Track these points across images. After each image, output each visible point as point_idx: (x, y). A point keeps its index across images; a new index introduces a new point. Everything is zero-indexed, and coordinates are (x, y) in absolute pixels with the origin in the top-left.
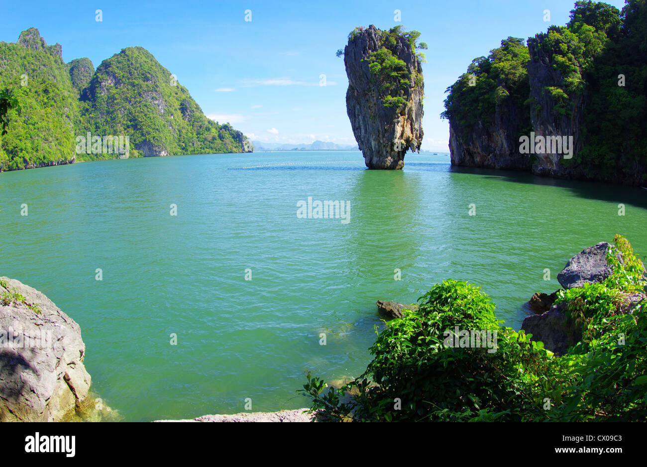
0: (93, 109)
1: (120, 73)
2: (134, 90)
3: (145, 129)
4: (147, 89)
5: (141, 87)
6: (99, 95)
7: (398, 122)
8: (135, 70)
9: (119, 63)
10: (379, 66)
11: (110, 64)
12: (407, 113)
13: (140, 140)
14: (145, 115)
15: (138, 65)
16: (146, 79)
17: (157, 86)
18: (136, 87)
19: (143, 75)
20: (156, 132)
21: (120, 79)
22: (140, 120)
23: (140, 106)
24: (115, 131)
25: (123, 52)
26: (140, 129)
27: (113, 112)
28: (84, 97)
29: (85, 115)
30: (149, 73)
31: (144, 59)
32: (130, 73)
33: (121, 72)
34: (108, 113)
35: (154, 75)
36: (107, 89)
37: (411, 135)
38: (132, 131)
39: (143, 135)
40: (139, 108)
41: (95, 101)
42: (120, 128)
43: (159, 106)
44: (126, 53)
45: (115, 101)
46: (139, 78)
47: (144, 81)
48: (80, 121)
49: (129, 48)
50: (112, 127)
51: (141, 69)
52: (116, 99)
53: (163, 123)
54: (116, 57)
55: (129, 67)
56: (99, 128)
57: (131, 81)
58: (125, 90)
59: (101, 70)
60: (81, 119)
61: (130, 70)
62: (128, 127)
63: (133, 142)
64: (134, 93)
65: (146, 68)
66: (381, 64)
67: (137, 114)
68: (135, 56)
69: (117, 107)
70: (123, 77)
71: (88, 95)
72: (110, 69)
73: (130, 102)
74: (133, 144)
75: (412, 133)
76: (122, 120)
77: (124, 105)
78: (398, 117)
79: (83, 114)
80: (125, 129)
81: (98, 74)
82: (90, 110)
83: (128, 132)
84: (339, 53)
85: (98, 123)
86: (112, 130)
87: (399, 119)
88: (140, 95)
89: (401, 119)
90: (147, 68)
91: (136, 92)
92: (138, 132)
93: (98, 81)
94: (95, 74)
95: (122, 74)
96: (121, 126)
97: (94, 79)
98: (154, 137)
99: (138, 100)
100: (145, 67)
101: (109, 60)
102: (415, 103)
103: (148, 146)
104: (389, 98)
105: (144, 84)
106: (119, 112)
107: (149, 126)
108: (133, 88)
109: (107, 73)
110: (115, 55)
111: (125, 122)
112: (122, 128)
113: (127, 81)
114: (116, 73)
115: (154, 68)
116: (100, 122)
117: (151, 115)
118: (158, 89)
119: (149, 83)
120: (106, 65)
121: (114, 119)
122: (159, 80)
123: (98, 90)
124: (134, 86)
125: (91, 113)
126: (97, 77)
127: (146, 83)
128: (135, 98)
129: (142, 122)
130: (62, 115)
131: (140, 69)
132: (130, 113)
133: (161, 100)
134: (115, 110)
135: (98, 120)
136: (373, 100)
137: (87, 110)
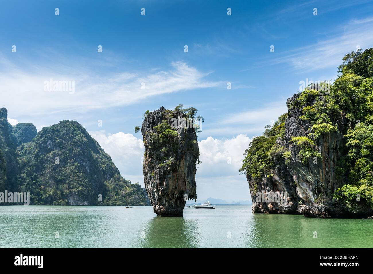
12: (179, 170)
75: (185, 185)
78: (170, 174)
84: (137, 129)
89: (173, 175)
102: (187, 162)
136: (154, 162)
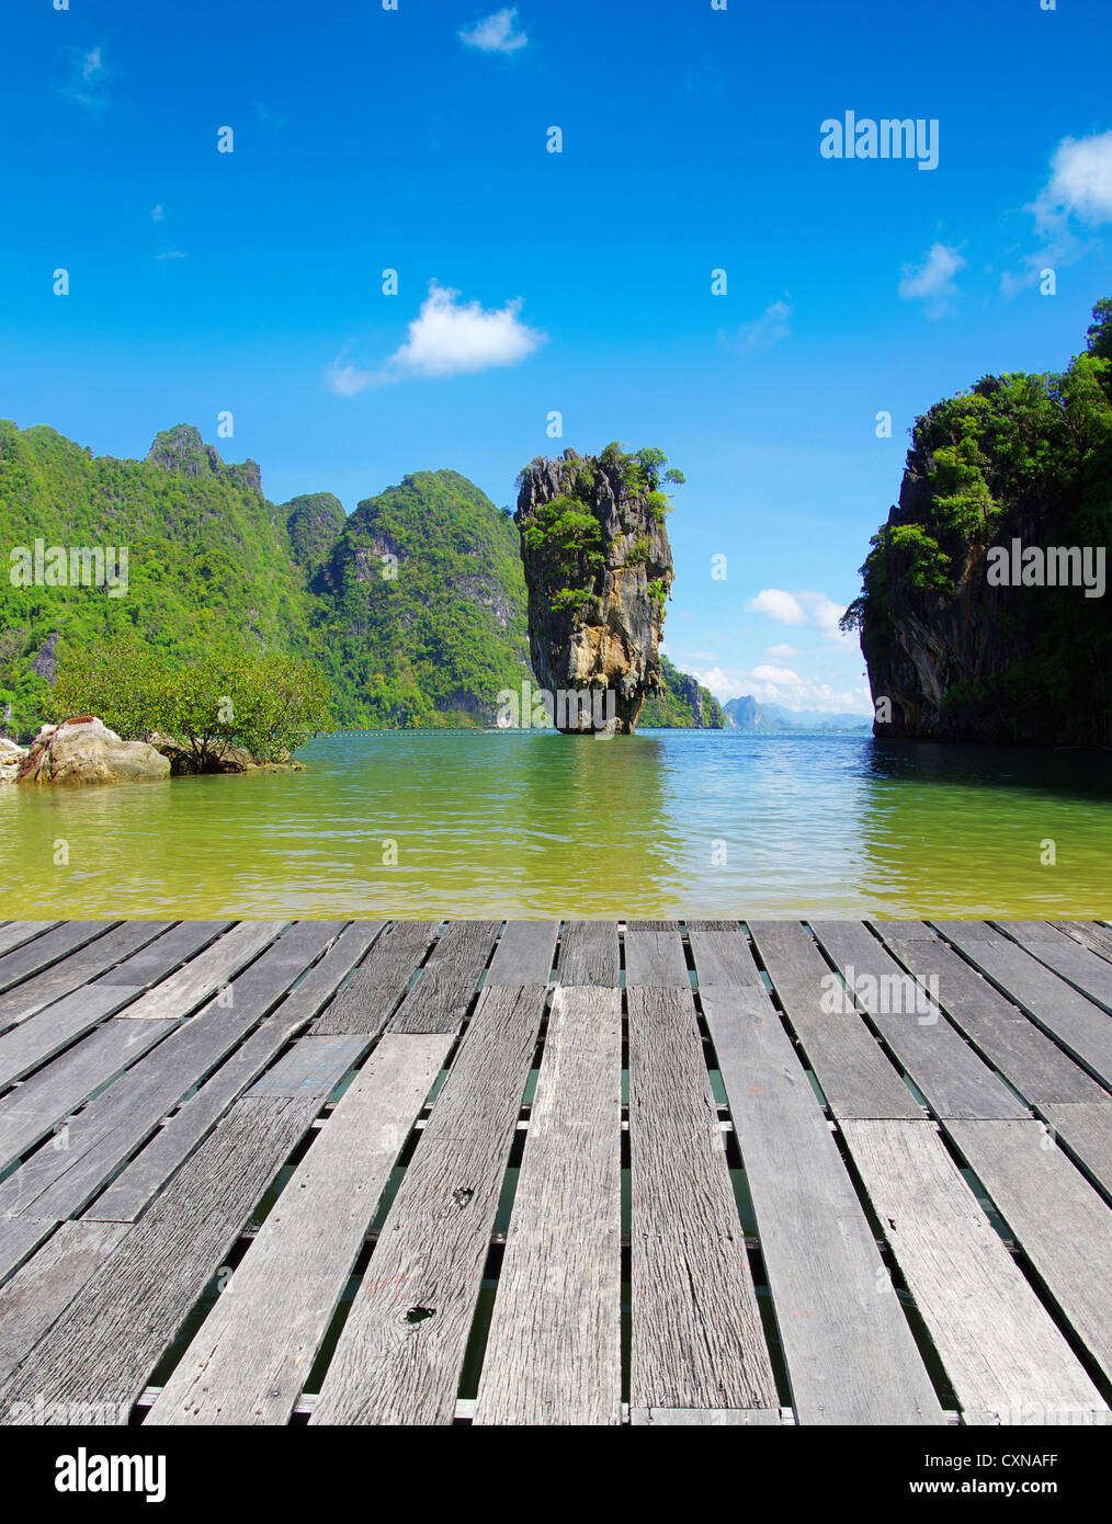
0: (338, 613)
1: (401, 533)
2: (435, 573)
3: (461, 664)
4: (465, 570)
5: (452, 566)
6: (350, 582)
7: (579, 641)
8: (437, 525)
9: (399, 508)
10: (542, 535)
11: (378, 509)
12: (605, 619)
13: (449, 688)
14: (462, 631)
15: (444, 515)
16: (465, 548)
17: (490, 565)
18: (439, 565)
19: (456, 536)
20: (486, 672)
21: (402, 547)
22: (448, 641)
23: (449, 610)
24: (388, 665)
25: (408, 482)
26: (449, 663)
27: (385, 621)
28: (317, 586)
29: (318, 625)
30: (470, 533)
31: (460, 499)
32: (426, 533)
33: (403, 529)
34: (374, 622)
35: (482, 537)
36: (370, 569)
37: (624, 665)
38: (429, 667)
39: (455, 677)
40: (446, 615)
41: (342, 594)
42: (400, 658)
43: (495, 610)
44: (415, 486)
45: (390, 597)
46: (447, 544)
47: (459, 552)
48: (307, 640)
49: (422, 474)
50: (383, 656)
51: (453, 524)
52: (392, 592)
53: (506, 649)
54: (391, 494)
55: (422, 518)
56: (352, 657)
57: (426, 550)
58: (414, 570)
59: (354, 523)
60: (309, 634)
61: (424, 526)
62: (421, 657)
63: (432, 692)
64: (436, 579)
65: (463, 520)
66: (545, 532)
67: (442, 628)
68: (436, 492)
69: (393, 611)
70: (409, 541)
71: (329, 580)
72: (378, 521)
73: (426, 599)
74: (432, 696)
75: (628, 659)
76: (406, 641)
77: (411, 606)
78: (580, 630)
79: (315, 624)
80: (413, 662)
81: (348, 533)
82: (331, 615)
83: (420, 668)
85: (350, 645)
86: (382, 662)
87: (583, 634)
88: (449, 583)
89: (588, 634)
90: (467, 521)
91: (439, 576)
92: (443, 669)
93: (348, 550)
94: (343, 533)
95: (405, 535)
96: (405, 655)
97: (339, 545)
98: (481, 684)
99: (446, 595)
100: (460, 519)
101: (374, 502)
102: (627, 599)
103: (467, 703)
104: (566, 593)
105: (459, 560)
106: (399, 621)
107: (471, 658)
108: (434, 569)
109: (370, 530)
110: (391, 489)
111: (412, 646)
112: (406, 660)
113: (419, 550)
114: (390, 532)
115: (483, 520)
116: (354, 644)
117: (476, 632)
118: (492, 572)
119: (471, 557)
120: (367, 512)
121: (388, 637)
122: (496, 550)
123: (349, 570)
124: (435, 563)
125: (332, 623)
126: (347, 540)
127: (463, 556)
128: (437, 590)
129: (452, 647)
130: (240, 627)
131: (449, 522)
132: (426, 626)
133: (500, 598)
134: (390, 618)
135: (350, 640)
137: (324, 615)
